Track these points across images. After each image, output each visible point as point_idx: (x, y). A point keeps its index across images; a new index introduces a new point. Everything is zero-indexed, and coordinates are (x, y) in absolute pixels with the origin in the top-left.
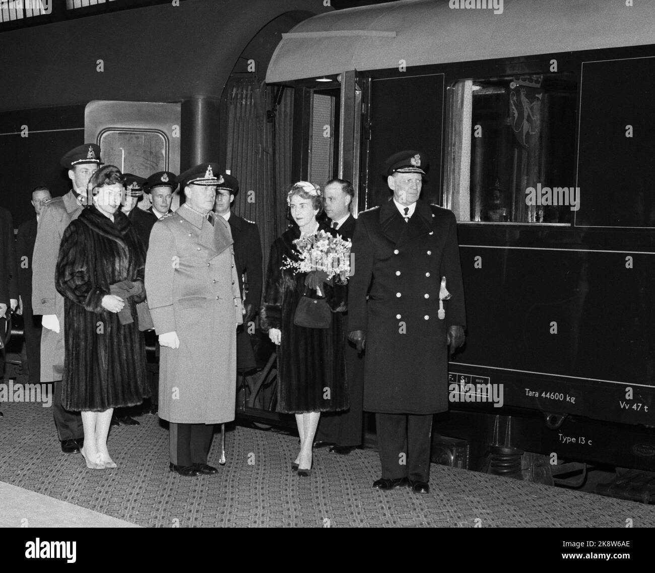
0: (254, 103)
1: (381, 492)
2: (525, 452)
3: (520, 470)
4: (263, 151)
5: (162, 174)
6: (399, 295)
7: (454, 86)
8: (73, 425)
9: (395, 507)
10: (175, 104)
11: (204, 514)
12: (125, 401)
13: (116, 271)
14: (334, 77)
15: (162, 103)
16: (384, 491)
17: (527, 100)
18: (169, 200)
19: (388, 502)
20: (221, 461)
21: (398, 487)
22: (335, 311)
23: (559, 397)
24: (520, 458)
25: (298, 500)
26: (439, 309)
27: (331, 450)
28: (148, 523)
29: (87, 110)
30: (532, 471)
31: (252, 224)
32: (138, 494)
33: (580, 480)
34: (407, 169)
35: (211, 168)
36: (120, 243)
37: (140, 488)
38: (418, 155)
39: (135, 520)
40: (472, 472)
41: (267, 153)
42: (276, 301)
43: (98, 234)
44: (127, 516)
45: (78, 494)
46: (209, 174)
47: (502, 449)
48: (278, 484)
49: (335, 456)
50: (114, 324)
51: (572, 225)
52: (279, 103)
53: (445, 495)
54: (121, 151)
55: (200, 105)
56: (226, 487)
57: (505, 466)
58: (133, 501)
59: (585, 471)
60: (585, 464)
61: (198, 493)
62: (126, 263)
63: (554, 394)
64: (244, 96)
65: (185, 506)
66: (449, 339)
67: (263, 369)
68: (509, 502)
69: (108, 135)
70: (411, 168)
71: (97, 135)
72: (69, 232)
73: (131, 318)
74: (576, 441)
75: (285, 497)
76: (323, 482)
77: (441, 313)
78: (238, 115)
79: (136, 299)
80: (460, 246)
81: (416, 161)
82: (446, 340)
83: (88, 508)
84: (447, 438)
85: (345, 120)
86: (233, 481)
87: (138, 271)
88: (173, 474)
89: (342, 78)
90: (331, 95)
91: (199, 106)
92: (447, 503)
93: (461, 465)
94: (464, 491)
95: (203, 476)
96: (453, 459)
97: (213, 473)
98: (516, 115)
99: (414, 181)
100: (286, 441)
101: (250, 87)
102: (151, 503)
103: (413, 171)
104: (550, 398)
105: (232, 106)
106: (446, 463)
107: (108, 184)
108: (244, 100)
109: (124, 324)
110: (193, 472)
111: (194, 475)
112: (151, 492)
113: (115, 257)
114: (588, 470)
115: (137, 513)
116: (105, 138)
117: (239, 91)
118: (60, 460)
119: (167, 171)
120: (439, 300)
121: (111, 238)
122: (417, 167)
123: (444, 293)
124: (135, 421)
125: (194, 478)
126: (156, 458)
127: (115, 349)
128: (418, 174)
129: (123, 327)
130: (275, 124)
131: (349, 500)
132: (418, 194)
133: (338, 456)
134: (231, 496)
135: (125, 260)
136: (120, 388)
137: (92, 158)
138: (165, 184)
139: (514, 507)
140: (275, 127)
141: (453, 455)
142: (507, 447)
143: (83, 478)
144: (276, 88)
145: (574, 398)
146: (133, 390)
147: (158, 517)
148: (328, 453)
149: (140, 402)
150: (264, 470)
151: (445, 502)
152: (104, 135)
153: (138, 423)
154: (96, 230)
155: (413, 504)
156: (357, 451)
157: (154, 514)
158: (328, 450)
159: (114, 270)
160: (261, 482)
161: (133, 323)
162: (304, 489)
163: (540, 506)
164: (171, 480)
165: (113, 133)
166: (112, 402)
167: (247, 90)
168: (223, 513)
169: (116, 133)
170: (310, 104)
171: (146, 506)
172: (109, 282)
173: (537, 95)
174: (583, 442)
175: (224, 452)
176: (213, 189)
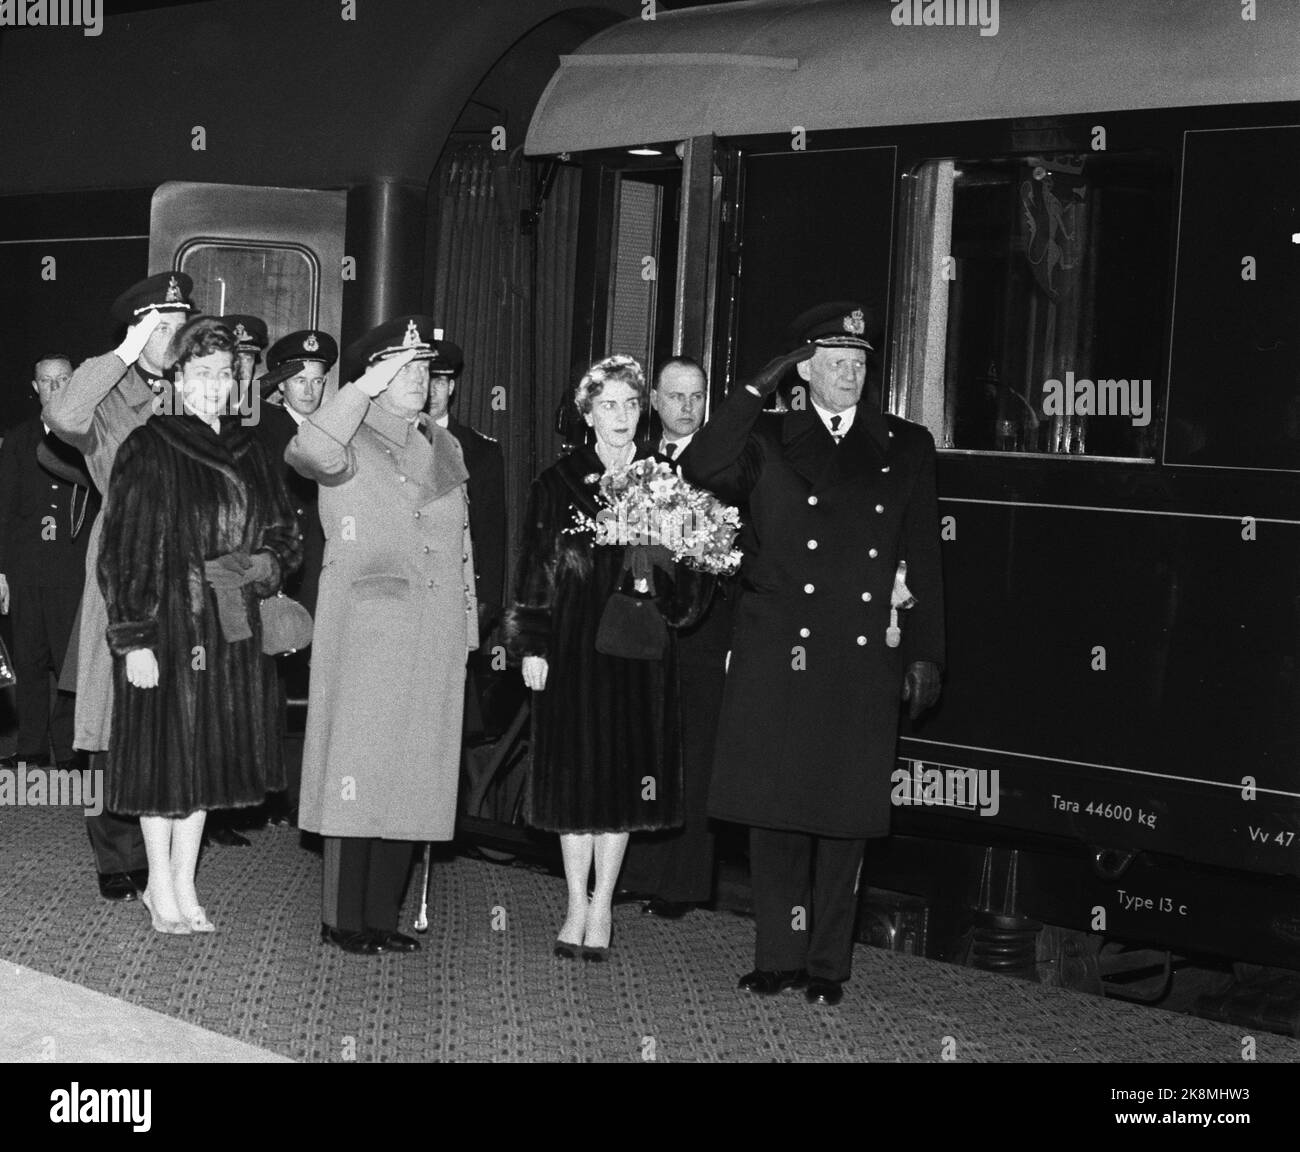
0: (496, 193)
1: (755, 998)
2: (1045, 926)
3: (1034, 962)
4: (510, 289)
5: (303, 335)
6: (809, 589)
7: (915, 173)
8: (125, 843)
9: (787, 1030)
10: (334, 193)
11: (399, 1033)
12: (229, 799)
13: (220, 533)
14: (668, 147)
15: (308, 191)
16: (762, 998)
17: (1055, 199)
18: (317, 388)
19: (771, 1019)
20: (419, 924)
21: (789, 989)
22: (677, 626)
23: (1124, 813)
24: (1034, 939)
25: (589, 1011)
26: (888, 625)
27: (645, 910)
28: (289, 1046)
29: (157, 201)
30: (1059, 966)
31: (492, 442)
32: (262, 987)
33: (1158, 985)
34: (834, 340)
35: (415, 326)
36: (228, 474)
37: (266, 975)
38: (859, 312)
39: (261, 1040)
40: (939, 964)
41: (519, 296)
42: (541, 598)
43: (185, 457)
44: (244, 1032)
45: (141, 984)
46: (412, 339)
47: (998, 918)
48: (544, 976)
49: (654, 921)
50: (211, 641)
51: (1158, 461)
52: (547, 196)
53: (886, 1009)
54: (220, 283)
55: (386, 196)
56: (439, 978)
57: (1003, 953)
58: (254, 1002)
59: (1167, 967)
60: (1169, 953)
61: (383, 989)
62: (240, 516)
63: (1112, 809)
64: (475, 178)
65: (359, 1014)
66: (907, 688)
67: (498, 738)
68: (1019, 1026)
69: (198, 252)
70: (844, 338)
71: (174, 251)
72: (127, 450)
73: (247, 627)
74: (1154, 906)
75: (560, 1003)
76: (635, 975)
77: (893, 635)
78: (461, 218)
79: (259, 590)
80: (941, 499)
81: (854, 323)
82: (902, 690)
83: (164, 1013)
84: (881, 892)
85: (689, 235)
86: (451, 966)
87: (267, 532)
88: (329, 949)
89: (686, 150)
90: (656, 182)
91: (383, 199)
92: (894, 1027)
93: (910, 949)
94: (924, 1002)
95: (390, 955)
96: (896, 934)
97: (410, 950)
98: (1033, 229)
99: (849, 363)
100: (550, 889)
101: (487, 162)
102: (291, 1006)
103: (846, 343)
104: (1103, 814)
105: (449, 200)
106: (880, 942)
107: (200, 355)
108: (474, 188)
109: (230, 640)
110: (370, 945)
111: (372, 951)
112: (288, 983)
113: (218, 503)
114: (1175, 966)
115: (265, 1026)
116: (190, 258)
117: (465, 167)
118: (99, 913)
119: (314, 328)
120: (890, 607)
121: (210, 464)
122: (859, 336)
123: (901, 594)
124: (243, 838)
125: (372, 959)
126: (292, 914)
127: (211, 692)
128: (858, 351)
129: (229, 646)
130: (536, 237)
131: (691, 1012)
132: (859, 391)
133: (660, 922)
134: (451, 997)
135: (237, 511)
136: (218, 772)
137: (175, 301)
138: (311, 356)
139: (1030, 1038)
140: (536, 244)
141: (894, 926)
142: (1008, 914)
143: (149, 952)
144: (541, 166)
145: (1154, 818)
146: (245, 776)
147: (308, 1035)
148: (638, 915)
149: (258, 799)
150: (513, 945)
151: (887, 1024)
152: (190, 251)
153: (248, 843)
154: (182, 449)
155: (824, 1025)
156: (698, 912)
157: (299, 1031)
158: (638, 908)
159: (215, 529)
160: (508, 970)
161: (252, 640)
162: (598, 987)
163: (1085, 1038)
164: (326, 960)
165: (207, 249)
166: (202, 797)
167: (480, 169)
168: (438, 1031)
169: (213, 248)
170: (613, 199)
171: (281, 1013)
172: (203, 553)
173: (1075, 190)
174: (1168, 908)
175: (424, 906)
176: (422, 369)
